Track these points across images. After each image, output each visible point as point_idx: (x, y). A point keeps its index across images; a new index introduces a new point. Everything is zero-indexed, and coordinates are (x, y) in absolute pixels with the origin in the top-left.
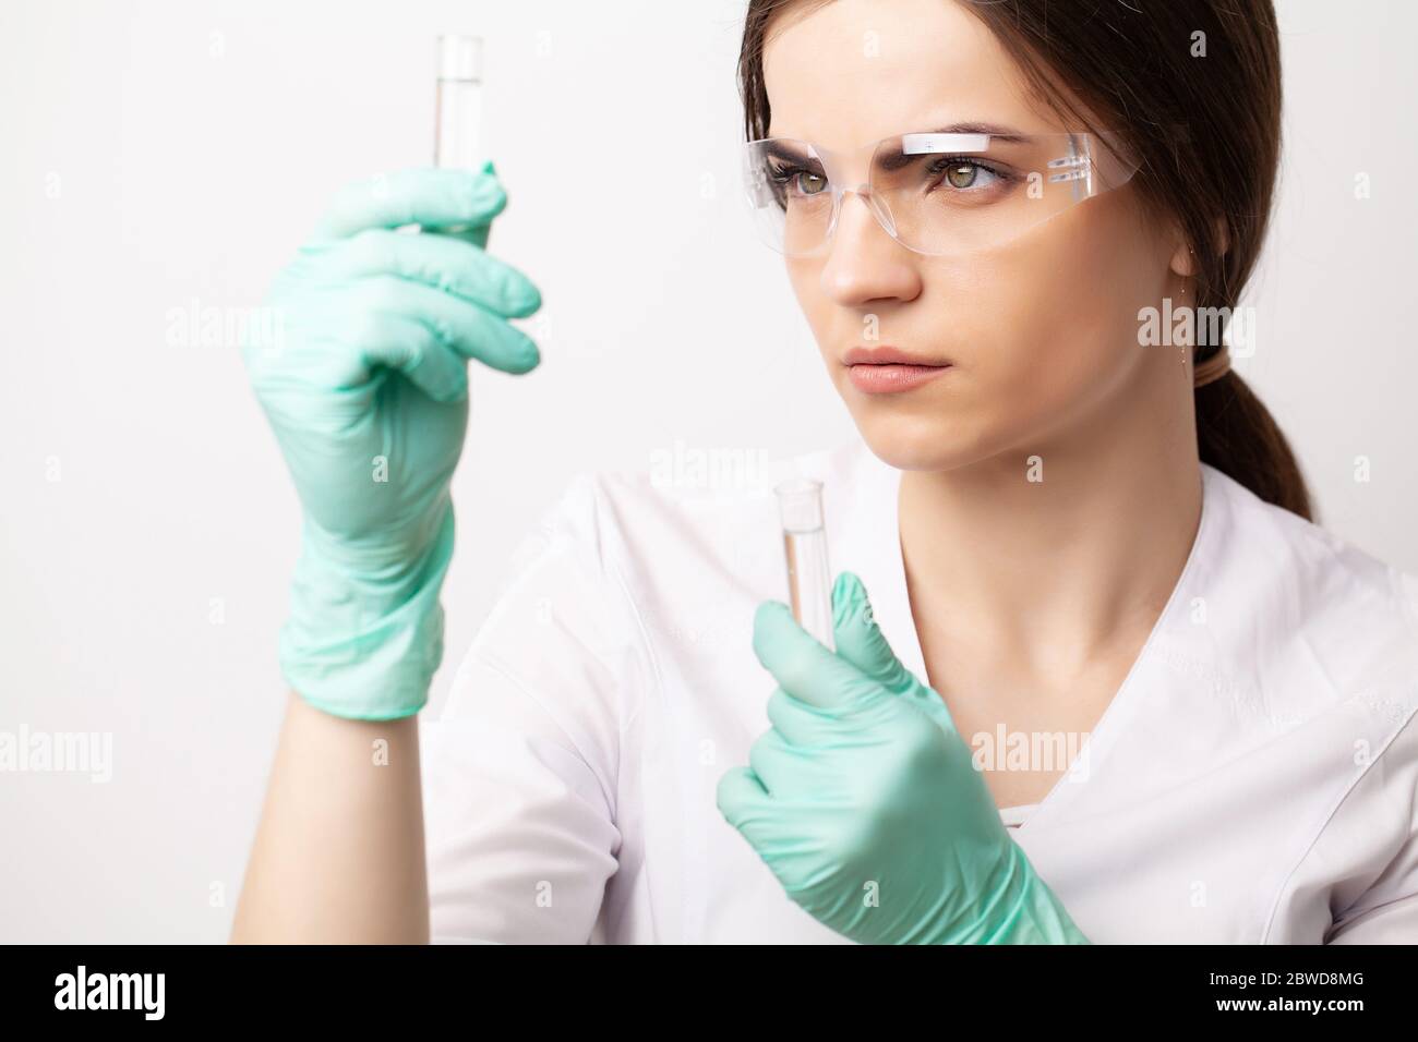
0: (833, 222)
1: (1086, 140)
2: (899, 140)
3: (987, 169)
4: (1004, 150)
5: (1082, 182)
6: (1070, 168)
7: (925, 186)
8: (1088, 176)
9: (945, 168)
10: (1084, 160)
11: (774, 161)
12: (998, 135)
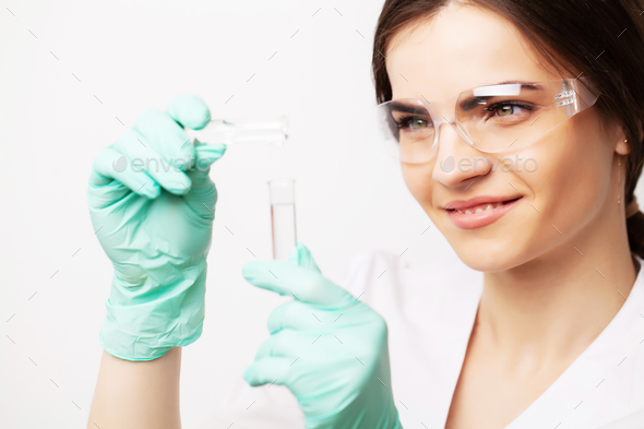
0: (436, 140)
1: (572, 82)
2: (471, 91)
3: (520, 106)
4: (528, 95)
5: (572, 105)
6: (564, 98)
7: (485, 117)
8: (575, 101)
9: (496, 107)
10: (573, 93)
11: (397, 115)
12: (526, 86)
